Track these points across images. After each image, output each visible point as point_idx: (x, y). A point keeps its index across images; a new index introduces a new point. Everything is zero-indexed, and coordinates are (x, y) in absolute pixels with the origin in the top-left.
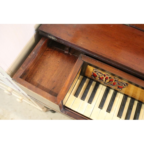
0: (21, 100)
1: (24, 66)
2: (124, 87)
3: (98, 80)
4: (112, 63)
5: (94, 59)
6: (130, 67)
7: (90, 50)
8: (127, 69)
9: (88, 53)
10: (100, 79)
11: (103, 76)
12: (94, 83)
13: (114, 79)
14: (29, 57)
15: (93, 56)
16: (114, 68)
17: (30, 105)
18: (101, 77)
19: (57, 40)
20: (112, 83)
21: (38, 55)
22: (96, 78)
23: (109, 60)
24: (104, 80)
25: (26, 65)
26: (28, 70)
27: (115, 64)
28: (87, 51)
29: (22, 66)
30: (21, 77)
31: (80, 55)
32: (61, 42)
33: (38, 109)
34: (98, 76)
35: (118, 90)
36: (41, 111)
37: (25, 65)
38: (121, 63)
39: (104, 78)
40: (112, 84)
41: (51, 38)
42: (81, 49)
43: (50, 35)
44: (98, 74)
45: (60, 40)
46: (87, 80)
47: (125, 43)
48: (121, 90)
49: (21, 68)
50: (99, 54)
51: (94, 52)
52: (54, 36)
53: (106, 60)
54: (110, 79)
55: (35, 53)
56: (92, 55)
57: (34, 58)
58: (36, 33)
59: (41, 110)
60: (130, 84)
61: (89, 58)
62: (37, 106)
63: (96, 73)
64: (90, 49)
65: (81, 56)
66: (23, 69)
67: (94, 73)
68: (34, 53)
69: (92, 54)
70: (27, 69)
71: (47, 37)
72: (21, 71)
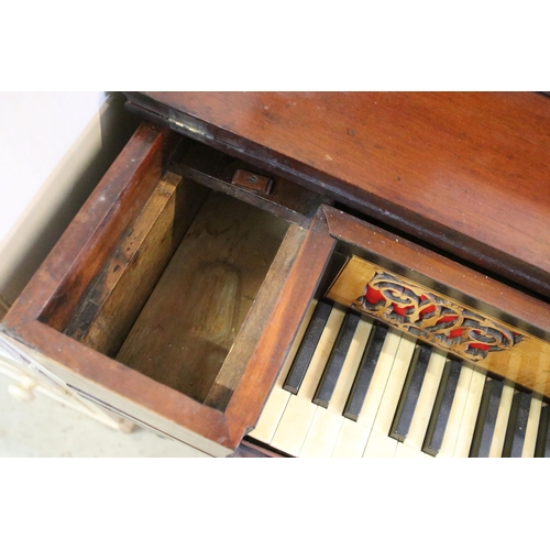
0: (30, 390)
1: (55, 265)
2: (502, 347)
3: (385, 317)
4: (464, 248)
5: (381, 230)
6: (541, 267)
7: (370, 189)
8: (524, 275)
9: (358, 201)
10: (396, 311)
11: (414, 302)
12: (364, 329)
13: (462, 317)
14: (82, 217)
15: (380, 218)
16: (465, 268)
17: (63, 405)
18: (402, 306)
19: (210, 137)
20: (447, 332)
21: (122, 208)
22: (380, 307)
23: (452, 234)
24: (414, 317)
25: (69, 259)
26: (77, 282)
27: (475, 253)
28: (355, 195)
29: (46, 261)
30: (45, 318)
31: (319, 210)
32: (229, 147)
33: (98, 422)
34: (389, 301)
35: (468, 357)
36: (112, 430)
37: (60, 259)
38: (502, 249)
39: (417, 311)
40: (447, 334)
41: (184, 129)
42: (323, 185)
43: (179, 114)
44: (390, 292)
45: (229, 141)
46: (336, 316)
47: (511, 157)
48: (478, 357)
49: (43, 274)
50: (410, 208)
51: (387, 198)
52: (199, 122)
53: (436, 235)
54: (445, 315)
55: (110, 198)
56: (373, 211)
57: (103, 225)
58: (107, 105)
59: (115, 425)
60: (533, 338)
61: (360, 225)
62: (95, 413)
63: (382, 290)
64: (370, 185)
65: (322, 214)
66: (53, 275)
67: (377, 288)
68: (102, 199)
69: (373, 207)
70: (73, 278)
71: (162, 126)
72: (45, 286)
